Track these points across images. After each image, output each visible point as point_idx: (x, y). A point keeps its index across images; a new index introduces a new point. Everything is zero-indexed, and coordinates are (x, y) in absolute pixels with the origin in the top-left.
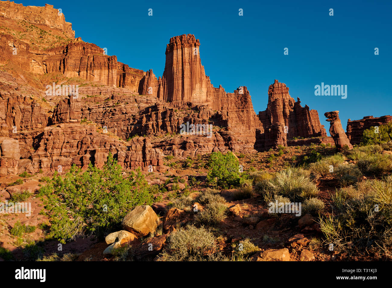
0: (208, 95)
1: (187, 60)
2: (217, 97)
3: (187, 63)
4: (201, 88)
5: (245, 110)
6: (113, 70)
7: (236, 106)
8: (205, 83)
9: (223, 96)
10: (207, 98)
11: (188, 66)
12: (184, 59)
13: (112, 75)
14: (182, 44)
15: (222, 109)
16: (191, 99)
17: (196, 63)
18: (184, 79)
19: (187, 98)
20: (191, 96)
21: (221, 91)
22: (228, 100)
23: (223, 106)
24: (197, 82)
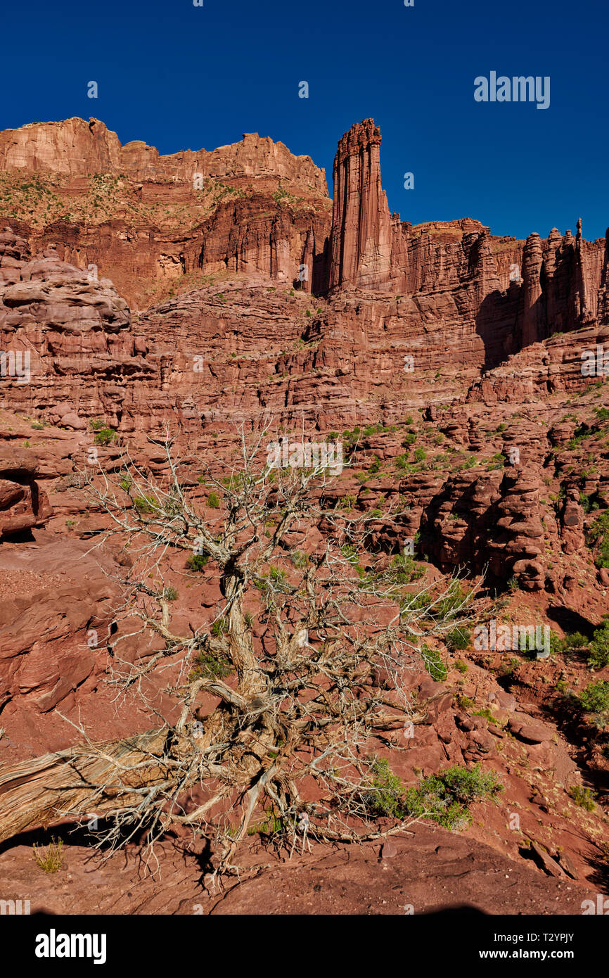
0: (394, 260)
1: (354, 186)
2: (414, 261)
3: (353, 194)
4: (377, 246)
5: (472, 282)
6: (278, 242)
7: (458, 276)
8: (387, 232)
9: (427, 255)
10: (391, 270)
11: (354, 200)
12: (348, 186)
13: (276, 254)
14: (347, 150)
15: (421, 289)
16: (356, 277)
17: (370, 187)
18: (345, 234)
19: (349, 278)
20: (356, 270)
21: (422, 245)
22: (437, 265)
23: (424, 281)
24: (369, 235)
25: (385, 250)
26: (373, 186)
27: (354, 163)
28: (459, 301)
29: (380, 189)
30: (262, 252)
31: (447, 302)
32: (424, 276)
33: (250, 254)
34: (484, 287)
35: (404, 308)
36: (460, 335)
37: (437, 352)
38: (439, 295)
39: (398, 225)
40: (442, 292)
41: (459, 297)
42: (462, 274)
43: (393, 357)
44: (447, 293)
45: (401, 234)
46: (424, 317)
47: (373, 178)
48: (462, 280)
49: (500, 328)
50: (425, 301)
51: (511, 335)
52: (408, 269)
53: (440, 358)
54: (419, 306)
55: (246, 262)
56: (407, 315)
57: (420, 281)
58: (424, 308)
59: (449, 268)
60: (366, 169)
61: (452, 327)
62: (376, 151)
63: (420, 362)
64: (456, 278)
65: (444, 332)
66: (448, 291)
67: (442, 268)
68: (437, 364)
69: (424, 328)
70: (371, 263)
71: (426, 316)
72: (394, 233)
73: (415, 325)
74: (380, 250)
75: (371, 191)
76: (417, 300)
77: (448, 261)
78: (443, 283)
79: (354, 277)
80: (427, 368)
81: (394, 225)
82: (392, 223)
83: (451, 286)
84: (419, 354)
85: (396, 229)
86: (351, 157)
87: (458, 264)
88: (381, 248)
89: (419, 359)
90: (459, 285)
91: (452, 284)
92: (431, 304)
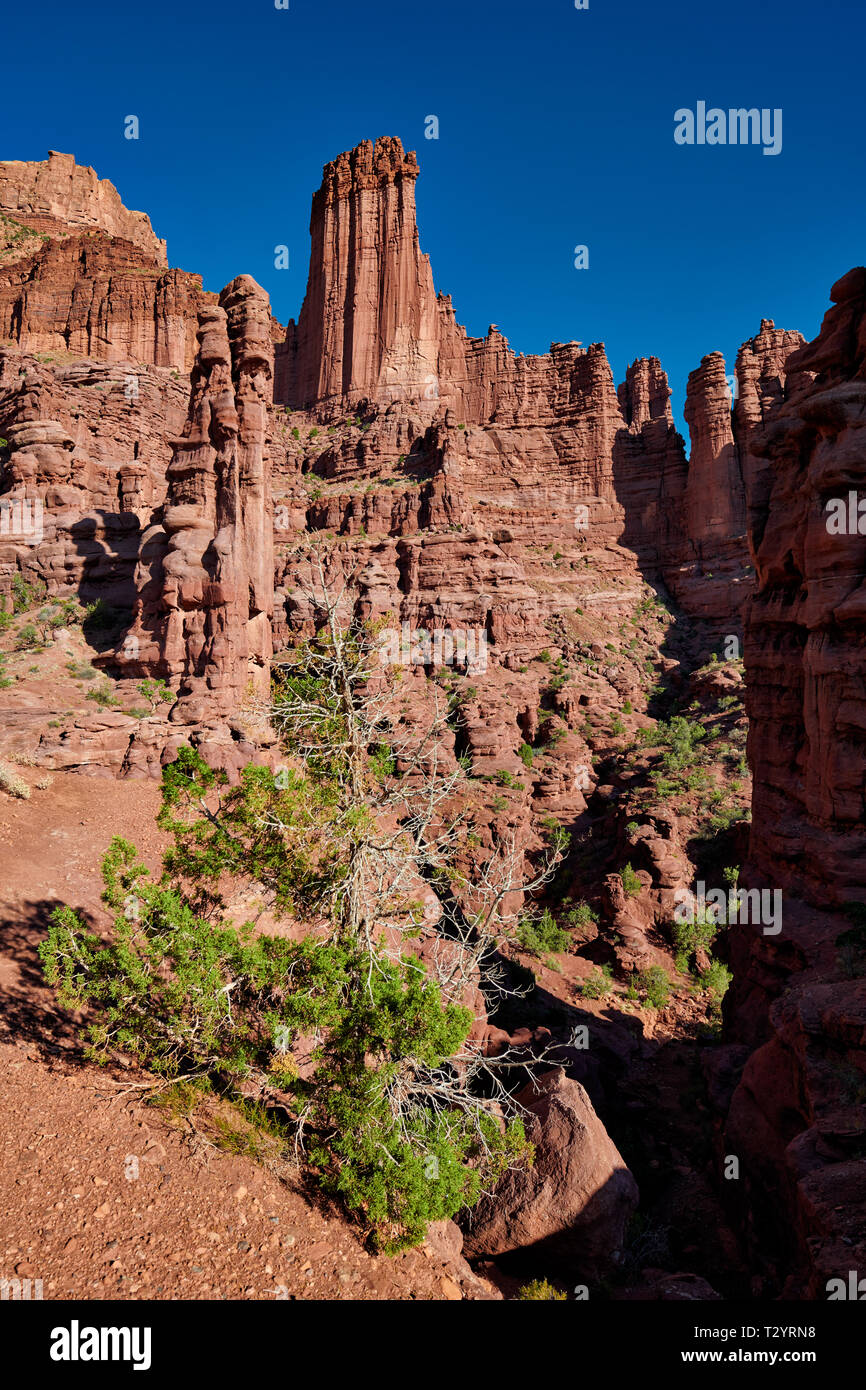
0: (443, 368)
1: (369, 238)
2: (478, 375)
3: (367, 251)
4: (415, 340)
5: (582, 417)
6: (170, 318)
7: (552, 406)
8: (432, 320)
9: (501, 366)
11: (370, 262)
12: (357, 236)
13: (167, 337)
14: (354, 179)
15: (492, 419)
16: (376, 386)
17: (401, 245)
18: (355, 314)
19: (362, 386)
20: (376, 375)
21: (492, 350)
22: (519, 384)
23: (498, 407)
24: (401, 320)
25: (428, 349)
26: (407, 244)
27: (368, 201)
28: (560, 446)
29: (419, 251)
30: (139, 330)
31: (539, 444)
32: (496, 399)
33: (116, 330)
34: (607, 427)
35: (477, 444)
36: (568, 497)
37: (540, 519)
38: (525, 431)
39: (448, 312)
40: (530, 427)
41: (561, 438)
42: (559, 404)
43: (485, 521)
44: (539, 430)
45: (454, 329)
46: (506, 463)
47: (407, 231)
48: (560, 413)
49: (634, 492)
50: (509, 438)
51: (654, 504)
52: (467, 386)
53: (547, 530)
54: (499, 444)
55: (107, 342)
56: (482, 456)
57: (489, 405)
58: (506, 449)
59: (536, 393)
60: (392, 215)
61: (557, 483)
62: (409, 189)
63: (521, 533)
64: (548, 410)
65: (546, 489)
66: (540, 426)
67: (526, 390)
68: (543, 538)
69: (513, 480)
70: (403, 366)
71: (509, 461)
72: (443, 324)
73: (494, 473)
74: (420, 348)
75: (403, 251)
76: (496, 434)
77: (533, 382)
78: (529, 413)
79: (373, 385)
80: (530, 543)
81: (442, 312)
82: (439, 309)
83: (544, 420)
84: (517, 519)
85: (446, 320)
86: (363, 191)
87: (549, 388)
88: (421, 344)
89: (518, 527)
90: (556, 420)
91: (543, 417)
92: (517, 443)
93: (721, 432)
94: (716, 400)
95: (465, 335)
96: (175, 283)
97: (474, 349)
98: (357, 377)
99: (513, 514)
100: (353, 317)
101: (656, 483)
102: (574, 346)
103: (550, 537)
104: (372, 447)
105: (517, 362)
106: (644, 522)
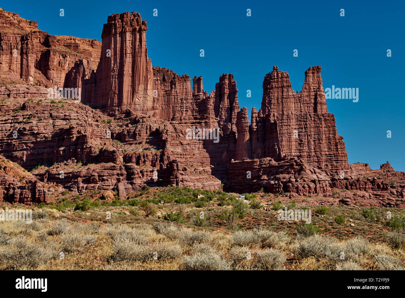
0: (155, 100)
1: (129, 50)
2: (168, 103)
3: (128, 55)
4: (146, 89)
5: (203, 121)
7: (193, 116)
8: (152, 83)
10: (154, 104)
11: (129, 59)
12: (124, 49)
13: (28, 63)
14: (123, 27)
15: (172, 120)
16: (132, 105)
17: (141, 55)
18: (124, 78)
19: (127, 104)
20: (132, 101)
21: (173, 95)
22: (182, 108)
23: (175, 115)
24: (141, 82)
25: (150, 93)
26: (143, 54)
27: (128, 36)
30: (14, 59)
32: (174, 112)
34: (211, 126)
36: (198, 148)
37: (189, 156)
38: (184, 124)
40: (186, 123)
41: (196, 128)
42: (195, 115)
44: (189, 124)
45: (159, 86)
46: (178, 136)
47: (143, 50)
48: (196, 119)
49: (220, 148)
50: (178, 127)
51: (226, 152)
52: (164, 107)
53: (191, 160)
54: (175, 129)
57: (172, 114)
58: (178, 131)
59: (188, 111)
60: (137, 43)
61: (195, 143)
62: (144, 35)
63: (183, 161)
64: (191, 117)
65: (191, 146)
66: (189, 123)
67: (184, 110)
68: (190, 162)
69: (180, 142)
70: (141, 98)
71: (179, 135)
72: (156, 84)
73: (174, 139)
74: (148, 92)
75: (142, 57)
76: (174, 126)
77: (187, 107)
78: (186, 118)
79: (130, 104)
80: (186, 164)
81: (156, 80)
82: (154, 79)
83: (190, 120)
84: (182, 156)
85: (157, 82)
86: (127, 33)
87: (192, 109)
88: (148, 91)
89: (182, 159)
90: (195, 121)
91: (190, 119)
92: (181, 129)
93: (245, 133)
94: (245, 123)
95: (163, 88)
96: (31, 40)
97: (166, 94)
98: (125, 101)
99: (181, 155)
100: (123, 79)
101: (227, 145)
102: (201, 95)
103: (192, 162)
104: (139, 134)
105: (181, 99)
106: (222, 158)
